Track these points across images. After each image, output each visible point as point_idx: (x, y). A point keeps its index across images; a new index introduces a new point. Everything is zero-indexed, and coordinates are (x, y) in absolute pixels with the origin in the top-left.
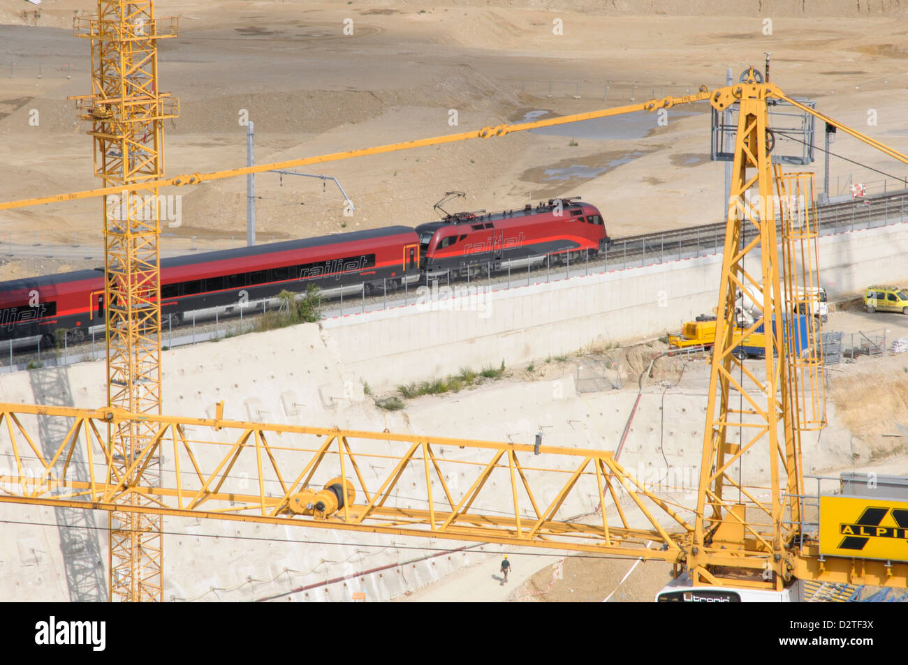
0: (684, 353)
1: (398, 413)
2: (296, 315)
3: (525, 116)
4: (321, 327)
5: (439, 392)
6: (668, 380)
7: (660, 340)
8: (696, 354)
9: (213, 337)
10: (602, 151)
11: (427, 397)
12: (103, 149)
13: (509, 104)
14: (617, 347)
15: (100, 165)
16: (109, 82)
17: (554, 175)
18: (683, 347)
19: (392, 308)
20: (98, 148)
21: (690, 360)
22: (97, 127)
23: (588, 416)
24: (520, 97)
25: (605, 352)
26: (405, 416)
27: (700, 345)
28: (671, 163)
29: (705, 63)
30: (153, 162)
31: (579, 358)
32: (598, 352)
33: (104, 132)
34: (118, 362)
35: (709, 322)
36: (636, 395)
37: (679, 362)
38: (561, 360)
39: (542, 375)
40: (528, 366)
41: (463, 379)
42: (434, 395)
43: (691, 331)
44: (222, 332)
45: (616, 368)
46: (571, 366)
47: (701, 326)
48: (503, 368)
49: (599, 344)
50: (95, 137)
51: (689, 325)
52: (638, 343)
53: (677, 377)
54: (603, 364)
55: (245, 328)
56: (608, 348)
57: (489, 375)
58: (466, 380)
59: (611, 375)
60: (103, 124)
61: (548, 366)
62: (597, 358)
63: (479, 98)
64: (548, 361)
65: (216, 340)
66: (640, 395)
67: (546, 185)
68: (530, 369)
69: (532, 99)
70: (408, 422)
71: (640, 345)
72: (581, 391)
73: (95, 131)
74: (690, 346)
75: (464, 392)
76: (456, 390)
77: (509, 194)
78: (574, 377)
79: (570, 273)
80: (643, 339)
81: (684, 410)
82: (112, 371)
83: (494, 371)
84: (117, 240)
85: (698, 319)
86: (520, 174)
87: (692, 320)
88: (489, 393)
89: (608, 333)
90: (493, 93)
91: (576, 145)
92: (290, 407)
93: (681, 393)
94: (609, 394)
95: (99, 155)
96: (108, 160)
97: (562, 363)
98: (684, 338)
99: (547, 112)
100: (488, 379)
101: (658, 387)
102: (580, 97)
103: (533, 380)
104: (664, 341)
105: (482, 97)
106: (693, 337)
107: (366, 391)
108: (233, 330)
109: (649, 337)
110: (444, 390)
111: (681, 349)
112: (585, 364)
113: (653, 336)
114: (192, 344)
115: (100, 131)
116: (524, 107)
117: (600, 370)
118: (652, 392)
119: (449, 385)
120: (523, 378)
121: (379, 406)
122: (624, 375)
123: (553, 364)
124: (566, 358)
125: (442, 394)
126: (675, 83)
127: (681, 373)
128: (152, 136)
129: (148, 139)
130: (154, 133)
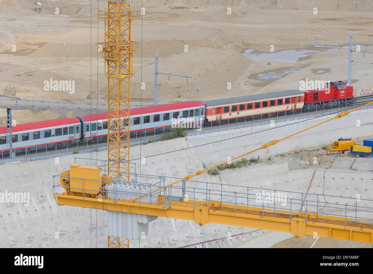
0: (333, 154)
1: (217, 176)
2: (177, 134)
3: (245, 52)
4: (186, 140)
5: (233, 168)
6: (327, 165)
7: (322, 148)
8: (338, 155)
9: (144, 143)
10: (281, 67)
11: (227, 170)
12: (108, 65)
13: (239, 46)
14: (305, 151)
15: (107, 71)
16: (111, 37)
17: (263, 77)
18: (333, 151)
19: (214, 132)
20: (106, 64)
21: (336, 157)
22: (106, 55)
23: (293, 180)
24: (243, 44)
25: (300, 153)
26: (220, 177)
27: (340, 151)
28: (312, 72)
29: (319, 30)
30: (128, 70)
31: (289, 155)
32: (296, 153)
33: (109, 57)
34: (112, 152)
35: (344, 141)
36: (314, 171)
37: (332, 158)
38: (282, 156)
39: (274, 162)
40: (269, 158)
41: (242, 163)
42: (231, 169)
43: (336, 144)
44: (147, 141)
45: (304, 160)
46: (286, 158)
47: (341, 143)
48: (259, 158)
49: (297, 150)
50: (105, 59)
51: (335, 142)
52: (313, 149)
53: (330, 164)
54: (299, 158)
55: (156, 139)
56: (301, 151)
57: (253, 161)
58: (243, 163)
59: (303, 162)
60: (109, 54)
61: (277, 158)
62: (297, 155)
63: (226, 44)
64: (277, 156)
65: (145, 144)
66: (315, 172)
67: (260, 81)
68: (269, 159)
69: (248, 44)
70: (221, 180)
71: (314, 150)
72: (291, 169)
73: (106, 57)
74: (336, 151)
75: (243, 168)
76: (240, 167)
77: (245, 84)
78: (288, 163)
79: (286, 119)
80: (315, 148)
81: (333, 178)
82: (110, 156)
83: (255, 160)
84: (113, 102)
85: (339, 140)
86: (248, 76)
87: (337, 140)
88: (253, 169)
89: (301, 145)
90: (232, 42)
91: (270, 64)
92: (174, 173)
93: (333, 171)
94: (302, 171)
95: (107, 67)
96: (110, 69)
97: (283, 157)
98: (333, 148)
99: (254, 50)
100: (252, 163)
101: (322, 168)
102: (267, 44)
103: (271, 164)
104: (324, 148)
105: (228, 44)
106: (337, 147)
107: (204, 167)
108: (152, 140)
109: (317, 147)
110: (235, 167)
111: (332, 152)
112: (292, 158)
113: (319, 146)
114: (136, 145)
115: (107, 57)
116: (244, 48)
117: (298, 160)
118: (320, 170)
119: (237, 165)
120: (267, 163)
121: (209, 173)
122: (308, 163)
123: (279, 157)
124: (284, 155)
125: (234, 169)
126: (307, 39)
127: (332, 162)
128: (128, 59)
129: (126, 60)
130: (129, 58)
